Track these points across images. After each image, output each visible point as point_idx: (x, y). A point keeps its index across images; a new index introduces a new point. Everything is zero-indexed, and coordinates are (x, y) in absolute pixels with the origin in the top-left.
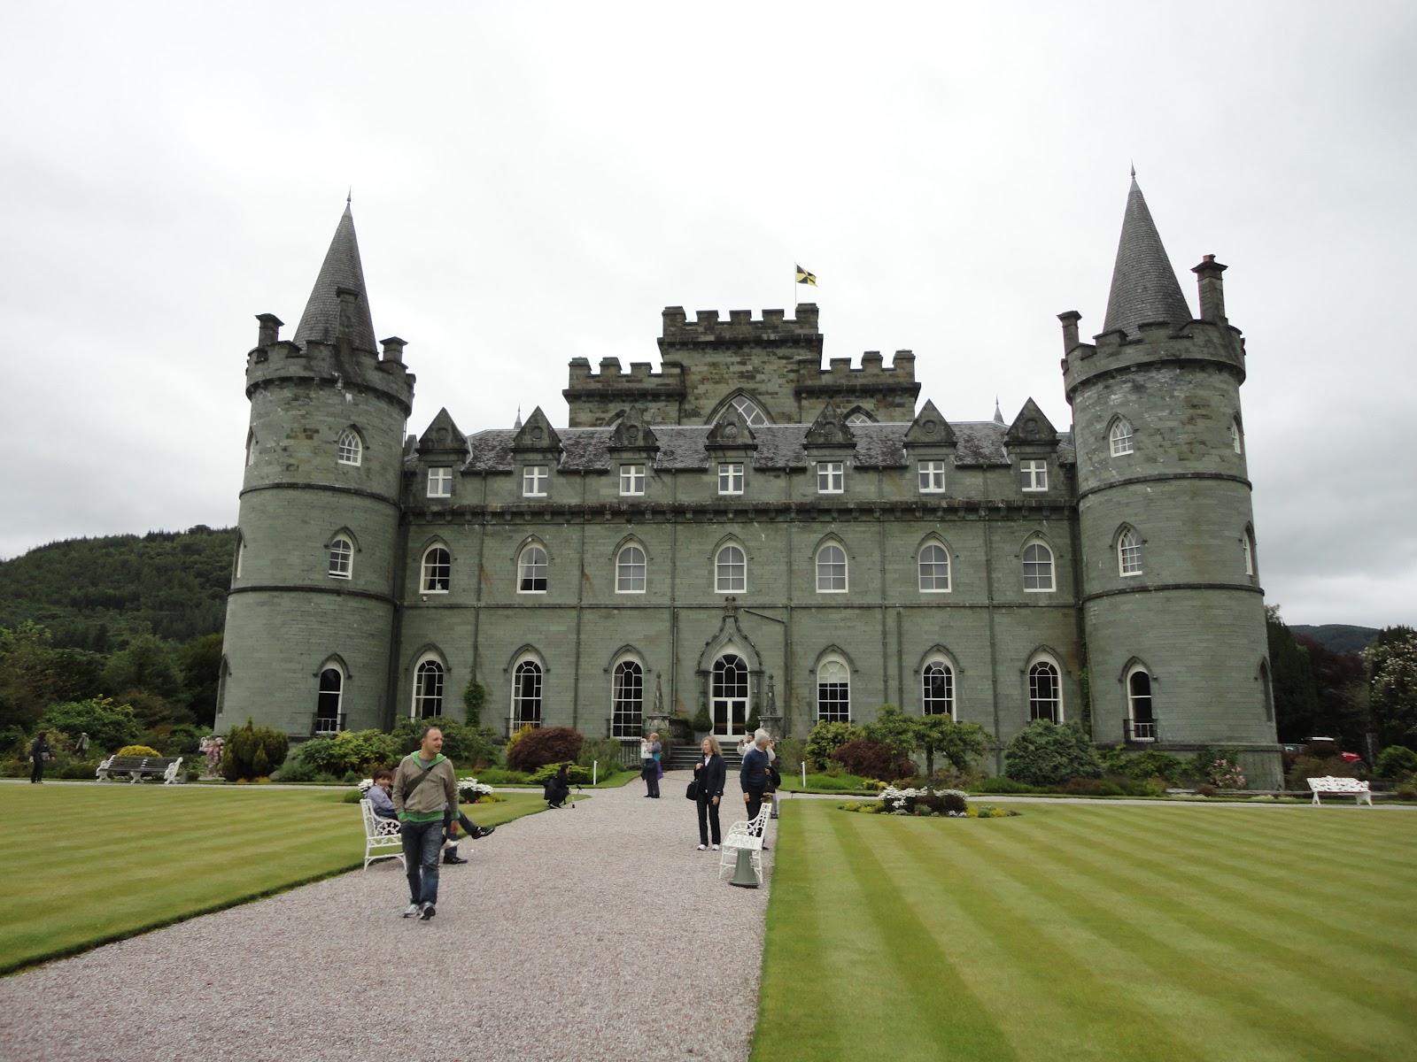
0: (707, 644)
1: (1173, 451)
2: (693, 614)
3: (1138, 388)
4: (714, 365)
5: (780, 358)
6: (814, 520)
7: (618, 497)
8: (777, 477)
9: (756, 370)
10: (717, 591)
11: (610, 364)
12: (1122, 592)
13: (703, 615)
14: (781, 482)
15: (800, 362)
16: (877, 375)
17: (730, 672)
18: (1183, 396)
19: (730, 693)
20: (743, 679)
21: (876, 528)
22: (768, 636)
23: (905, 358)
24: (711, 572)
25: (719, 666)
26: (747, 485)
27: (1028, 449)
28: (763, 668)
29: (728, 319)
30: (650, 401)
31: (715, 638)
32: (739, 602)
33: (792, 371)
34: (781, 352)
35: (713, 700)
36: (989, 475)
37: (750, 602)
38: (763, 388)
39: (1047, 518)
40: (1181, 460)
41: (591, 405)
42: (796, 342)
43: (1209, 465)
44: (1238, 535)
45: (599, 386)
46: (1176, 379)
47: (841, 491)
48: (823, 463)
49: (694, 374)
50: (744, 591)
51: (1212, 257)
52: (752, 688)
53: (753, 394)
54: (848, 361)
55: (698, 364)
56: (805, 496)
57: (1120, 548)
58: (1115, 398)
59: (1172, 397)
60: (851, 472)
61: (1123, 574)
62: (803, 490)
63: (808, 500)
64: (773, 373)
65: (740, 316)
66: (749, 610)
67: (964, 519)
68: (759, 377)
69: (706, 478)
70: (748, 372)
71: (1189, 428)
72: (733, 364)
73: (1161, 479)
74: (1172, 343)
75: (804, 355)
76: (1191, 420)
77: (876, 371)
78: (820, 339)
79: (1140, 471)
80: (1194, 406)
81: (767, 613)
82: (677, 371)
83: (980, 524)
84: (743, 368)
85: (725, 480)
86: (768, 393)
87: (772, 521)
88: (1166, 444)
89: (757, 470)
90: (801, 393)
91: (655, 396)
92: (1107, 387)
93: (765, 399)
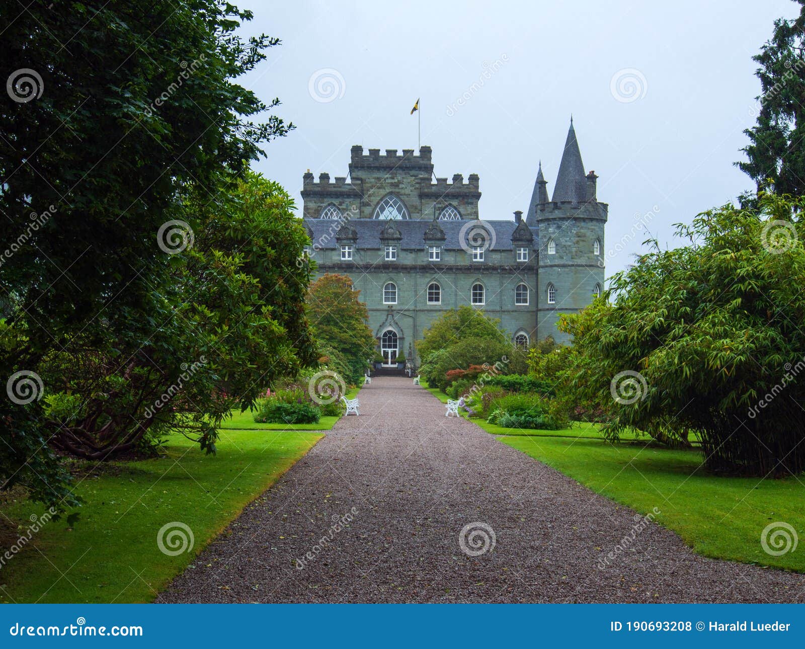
0: (380, 326)
1: (569, 255)
2: (374, 313)
3: (559, 227)
4: (379, 179)
5: (412, 176)
6: (427, 272)
7: (340, 260)
8: (411, 253)
9: (399, 182)
10: (384, 303)
11: (324, 177)
12: (548, 310)
13: (378, 313)
14: (413, 255)
15: (422, 179)
16: (460, 188)
17: (390, 338)
18: (575, 232)
19: (390, 347)
20: (395, 341)
21: (453, 276)
22: (406, 323)
23: (474, 178)
24: (382, 295)
25: (385, 335)
26: (398, 256)
27: (520, 243)
28: (405, 336)
29: (385, 154)
30: (345, 198)
31: (384, 323)
32: (393, 308)
33: (417, 183)
34: (412, 172)
35: (382, 350)
36: (503, 254)
37: (399, 308)
38: (403, 192)
39: (527, 273)
40: (572, 258)
41: (315, 199)
42: (420, 168)
43: (582, 261)
44: (592, 288)
45: (319, 189)
46: (574, 225)
47: (439, 260)
48: (432, 247)
49: (367, 183)
50: (396, 303)
51: (593, 172)
52: (399, 345)
53: (398, 195)
54: (446, 180)
55: (370, 178)
56: (423, 261)
57: (549, 292)
58: (551, 230)
59: (571, 232)
60: (444, 251)
61: (549, 302)
62: (422, 260)
63: (424, 264)
64: (408, 183)
65: (391, 153)
66: (398, 311)
67: (491, 273)
68: (401, 186)
69: (380, 253)
70: (395, 183)
71: (576, 245)
72: (387, 178)
73: (564, 266)
74: (572, 211)
75: (422, 175)
76: (578, 242)
77: (459, 185)
78: (432, 167)
79: (557, 262)
80: (579, 237)
81: (406, 313)
82: (359, 182)
83: (499, 275)
84: (393, 181)
85: (388, 253)
86: (405, 194)
87: (409, 272)
88: (567, 252)
89: (402, 250)
90: (422, 196)
91: (348, 195)
92: (548, 224)
93: (404, 198)
